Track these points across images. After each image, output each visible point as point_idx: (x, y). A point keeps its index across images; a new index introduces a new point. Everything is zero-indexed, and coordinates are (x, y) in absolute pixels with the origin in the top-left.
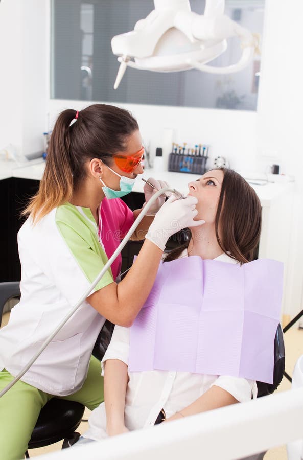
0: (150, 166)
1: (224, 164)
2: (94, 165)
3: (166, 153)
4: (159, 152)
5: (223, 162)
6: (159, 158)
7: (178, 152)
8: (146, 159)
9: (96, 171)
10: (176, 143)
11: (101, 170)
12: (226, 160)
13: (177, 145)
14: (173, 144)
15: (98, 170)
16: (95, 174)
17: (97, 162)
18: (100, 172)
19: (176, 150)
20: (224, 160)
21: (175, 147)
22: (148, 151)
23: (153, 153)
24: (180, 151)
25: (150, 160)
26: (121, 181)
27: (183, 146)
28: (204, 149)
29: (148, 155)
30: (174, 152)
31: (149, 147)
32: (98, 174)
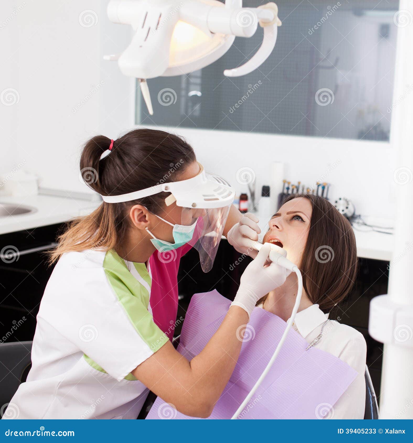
0: (255, 209)
1: (347, 208)
2: (136, 214)
3: (275, 192)
4: (266, 191)
5: (346, 205)
6: (265, 199)
7: (290, 192)
8: (250, 200)
9: (140, 220)
10: (288, 180)
11: (147, 218)
12: (350, 203)
13: (289, 183)
14: (285, 182)
15: (142, 218)
16: (139, 225)
17: (139, 210)
18: (146, 221)
19: (288, 189)
20: (347, 202)
21: (286, 185)
22: (252, 189)
23: (258, 192)
24: (293, 190)
25: (256, 201)
26: (174, 230)
27: (296, 184)
28: (324, 188)
29: (253, 195)
30: (285, 191)
31: (254, 185)
32: (143, 223)
